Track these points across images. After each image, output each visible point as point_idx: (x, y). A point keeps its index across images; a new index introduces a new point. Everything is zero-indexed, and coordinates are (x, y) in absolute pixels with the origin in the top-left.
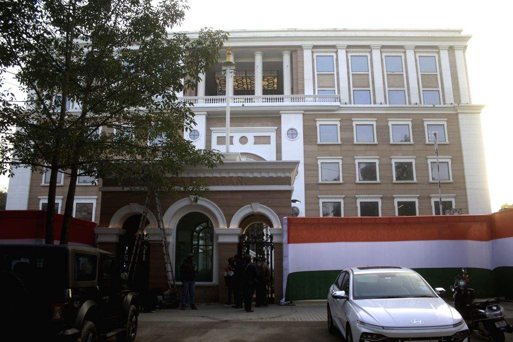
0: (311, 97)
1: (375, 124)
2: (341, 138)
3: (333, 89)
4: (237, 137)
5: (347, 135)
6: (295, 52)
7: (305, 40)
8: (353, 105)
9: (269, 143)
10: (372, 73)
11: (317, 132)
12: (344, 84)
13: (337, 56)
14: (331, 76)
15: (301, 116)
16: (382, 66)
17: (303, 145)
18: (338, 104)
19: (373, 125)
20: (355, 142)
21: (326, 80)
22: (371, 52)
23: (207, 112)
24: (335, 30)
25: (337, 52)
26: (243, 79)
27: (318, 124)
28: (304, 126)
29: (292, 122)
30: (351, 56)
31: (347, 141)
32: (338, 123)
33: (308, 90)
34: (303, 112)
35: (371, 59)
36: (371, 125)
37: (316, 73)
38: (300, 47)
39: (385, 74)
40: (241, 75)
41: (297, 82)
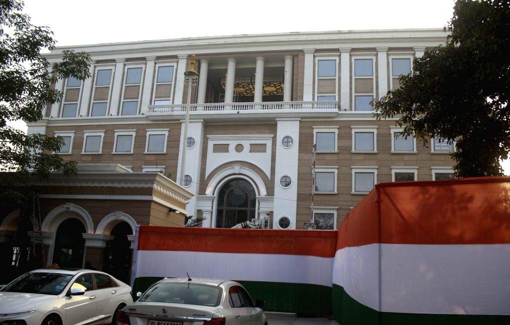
0: (309, 104)
1: (375, 131)
2: (338, 147)
3: (334, 95)
4: (233, 145)
5: (345, 143)
6: (297, 56)
7: (306, 44)
8: (353, 112)
9: (265, 151)
10: (377, 77)
11: (313, 140)
12: (345, 90)
13: (340, 60)
14: (332, 82)
15: (298, 123)
16: (388, 70)
17: (297, 154)
18: (336, 110)
19: (373, 133)
20: (353, 150)
21: (327, 86)
22: (377, 55)
23: (204, 119)
24: (340, 33)
25: (340, 56)
26: (249, 85)
27: (315, 131)
28: (300, 134)
29: (289, 129)
30: (355, 60)
31: (345, 150)
32: (336, 131)
33: (307, 96)
34: (300, 119)
35: (377, 63)
36: (371, 133)
37: (316, 78)
38: (302, 51)
39: (391, 77)
40: (246, 81)
41: (297, 88)
